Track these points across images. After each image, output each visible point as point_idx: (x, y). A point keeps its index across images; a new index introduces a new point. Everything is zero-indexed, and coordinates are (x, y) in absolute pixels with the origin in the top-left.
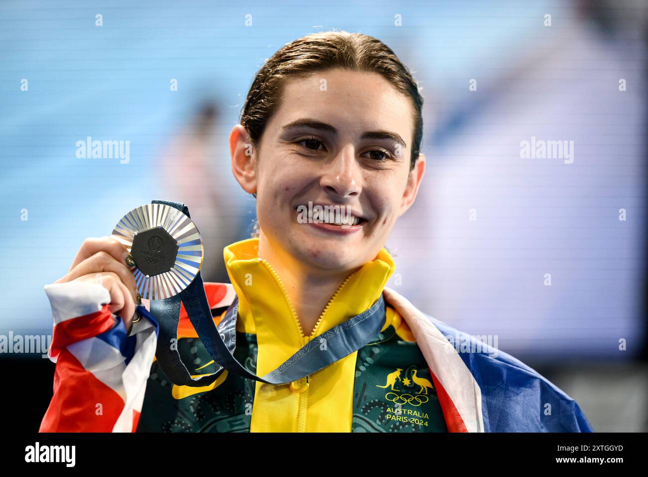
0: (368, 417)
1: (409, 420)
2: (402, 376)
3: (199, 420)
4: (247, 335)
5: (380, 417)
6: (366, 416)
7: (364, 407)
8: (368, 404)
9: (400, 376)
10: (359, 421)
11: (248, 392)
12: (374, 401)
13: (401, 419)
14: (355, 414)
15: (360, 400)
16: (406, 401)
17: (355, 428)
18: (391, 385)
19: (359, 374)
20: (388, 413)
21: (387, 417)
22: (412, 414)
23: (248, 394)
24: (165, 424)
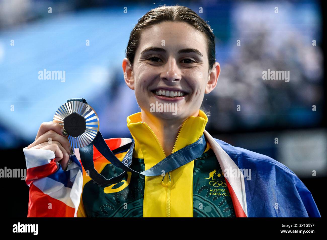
0: (201, 195)
1: (222, 194)
2: (217, 173)
3: (118, 204)
4: (139, 159)
5: (207, 194)
6: (200, 195)
7: (198, 190)
8: (200, 188)
9: (216, 173)
10: (196, 197)
11: (141, 188)
12: (204, 186)
13: (217, 194)
14: (194, 194)
15: (196, 187)
16: (219, 185)
17: (194, 201)
18: (211, 178)
19: (195, 174)
20: (211, 192)
21: (210, 194)
22: (223, 191)
23: (141, 189)
24: (101, 206)
